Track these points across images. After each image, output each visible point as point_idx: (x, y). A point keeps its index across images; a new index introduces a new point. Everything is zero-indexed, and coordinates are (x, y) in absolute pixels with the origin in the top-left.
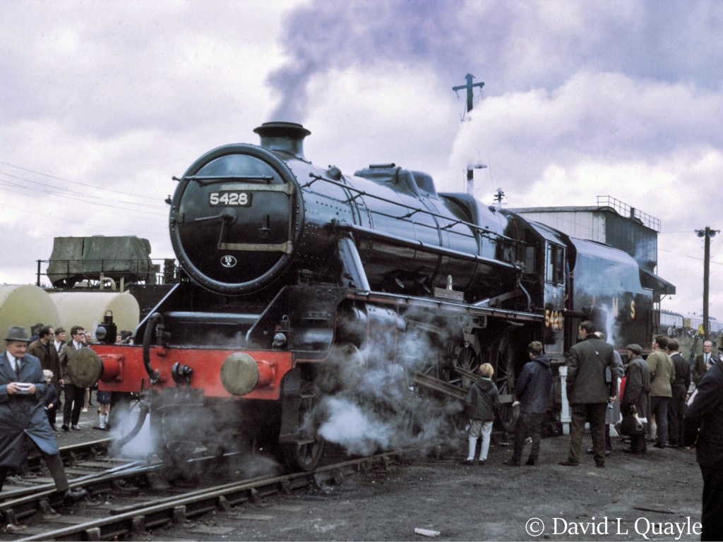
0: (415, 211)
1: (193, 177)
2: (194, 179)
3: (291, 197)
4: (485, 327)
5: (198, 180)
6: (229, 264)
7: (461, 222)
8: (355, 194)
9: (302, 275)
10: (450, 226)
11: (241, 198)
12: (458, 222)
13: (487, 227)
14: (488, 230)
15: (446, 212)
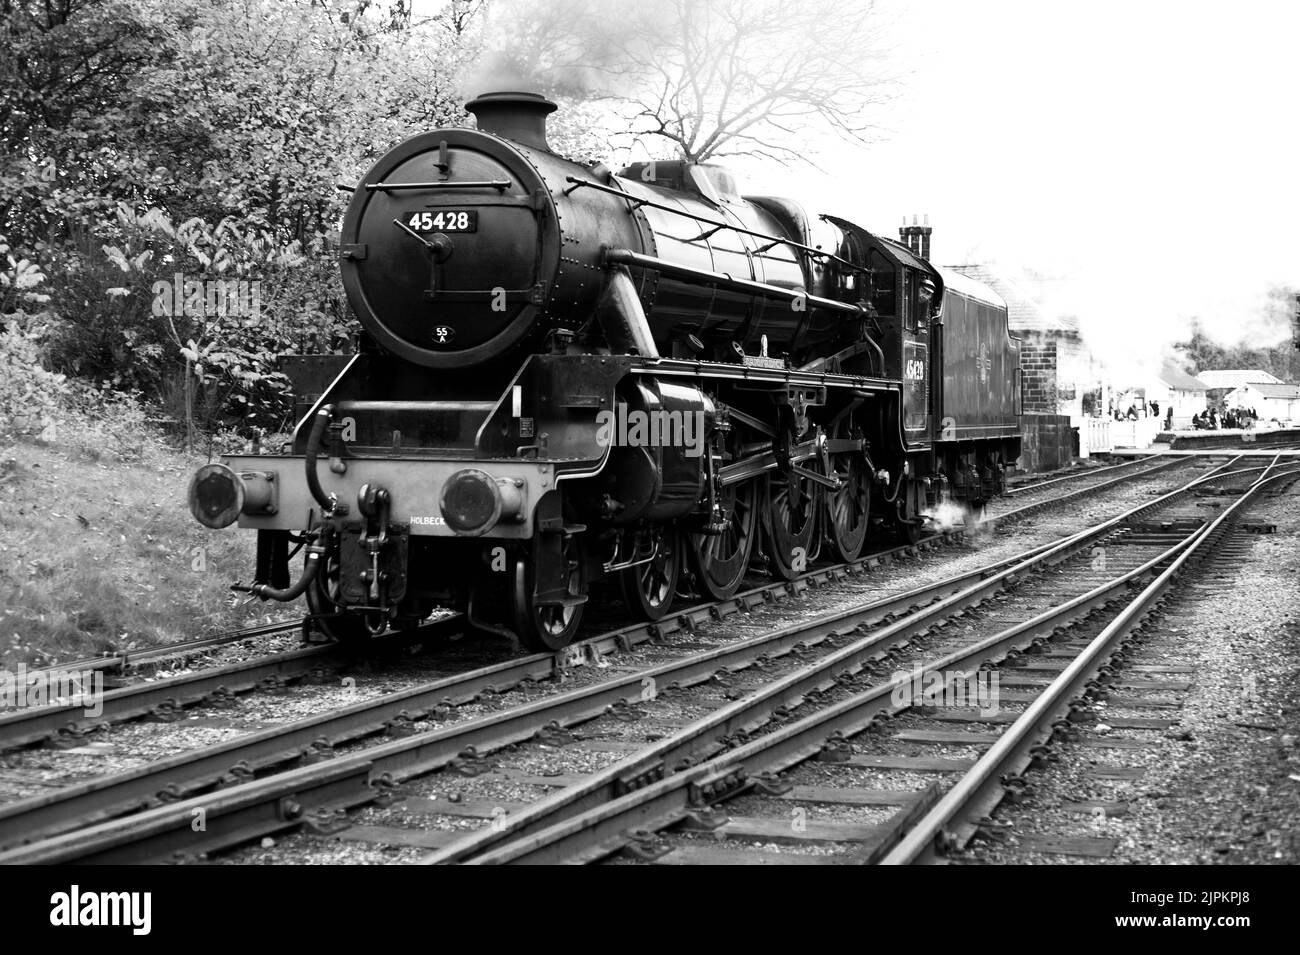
0: (716, 227)
1: (380, 184)
2: (380, 189)
3: (540, 214)
4: (824, 404)
5: (386, 189)
6: (442, 339)
7: (783, 242)
8: (632, 204)
9: (558, 338)
10: (766, 248)
11: (460, 220)
12: (778, 242)
13: (819, 247)
14: (821, 251)
15: (762, 228)
